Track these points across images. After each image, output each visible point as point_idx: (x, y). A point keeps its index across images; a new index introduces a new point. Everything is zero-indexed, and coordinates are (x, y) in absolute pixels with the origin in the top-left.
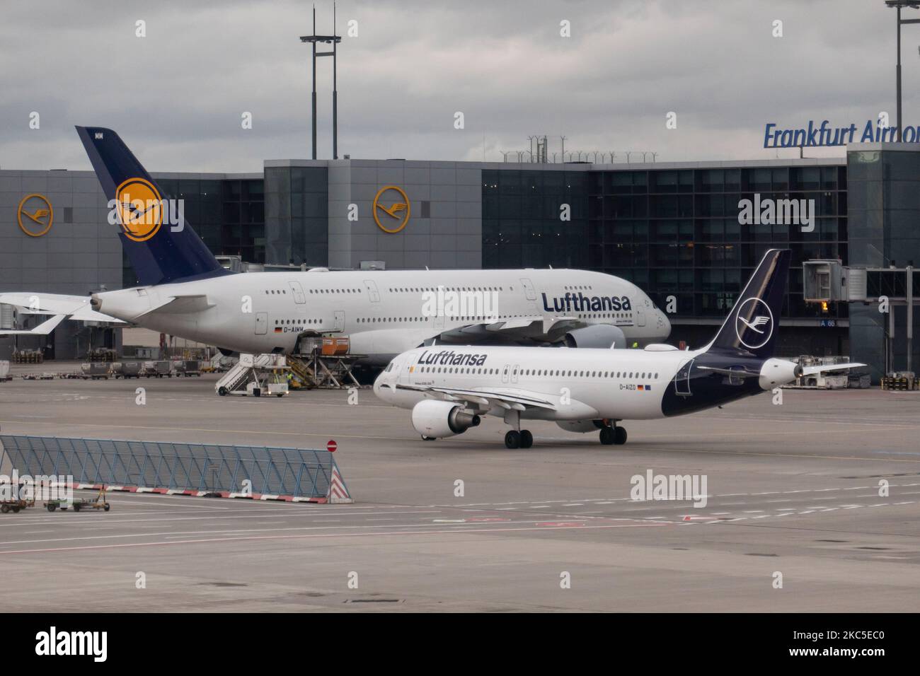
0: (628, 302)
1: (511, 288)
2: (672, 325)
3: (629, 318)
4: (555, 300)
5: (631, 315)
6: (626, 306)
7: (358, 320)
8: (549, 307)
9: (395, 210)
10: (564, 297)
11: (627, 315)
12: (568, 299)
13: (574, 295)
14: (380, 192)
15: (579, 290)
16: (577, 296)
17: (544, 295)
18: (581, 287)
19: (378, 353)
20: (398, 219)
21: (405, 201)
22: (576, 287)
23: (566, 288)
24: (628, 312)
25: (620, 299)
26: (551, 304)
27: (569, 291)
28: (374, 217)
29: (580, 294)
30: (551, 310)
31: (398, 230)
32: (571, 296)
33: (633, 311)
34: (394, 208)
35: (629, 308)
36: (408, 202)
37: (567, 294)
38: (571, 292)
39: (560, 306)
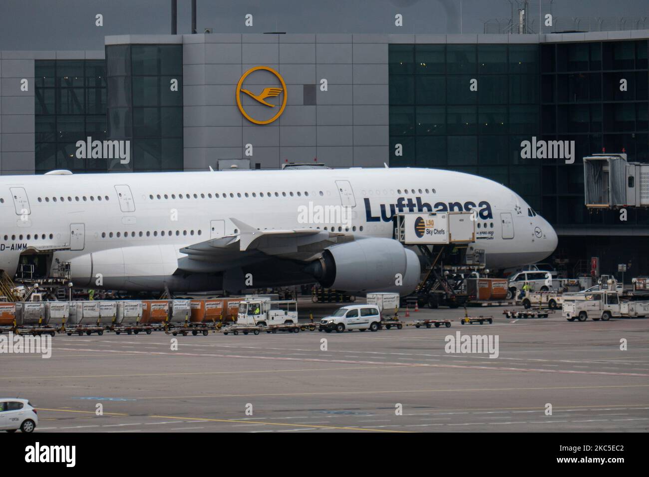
0: (489, 208)
1: (321, 192)
2: (559, 237)
3: (489, 229)
4: (383, 207)
5: (492, 225)
6: (486, 213)
7: (103, 235)
8: (373, 215)
9: (267, 96)
10: (395, 202)
11: (485, 225)
12: (400, 205)
13: (410, 200)
14: (246, 74)
15: (418, 194)
16: (415, 201)
17: (367, 201)
18: (420, 191)
19: (130, 275)
20: (271, 107)
21: (280, 83)
22: (413, 191)
23: (399, 191)
24: (488, 221)
25: (477, 204)
26: (376, 212)
27: (403, 195)
28: (237, 106)
29: (419, 199)
30: (377, 219)
31: (270, 121)
32: (405, 202)
33: (496, 220)
34: (266, 94)
35: (490, 216)
36: (285, 87)
37: (401, 200)
38: (406, 197)
39: (388, 215)
